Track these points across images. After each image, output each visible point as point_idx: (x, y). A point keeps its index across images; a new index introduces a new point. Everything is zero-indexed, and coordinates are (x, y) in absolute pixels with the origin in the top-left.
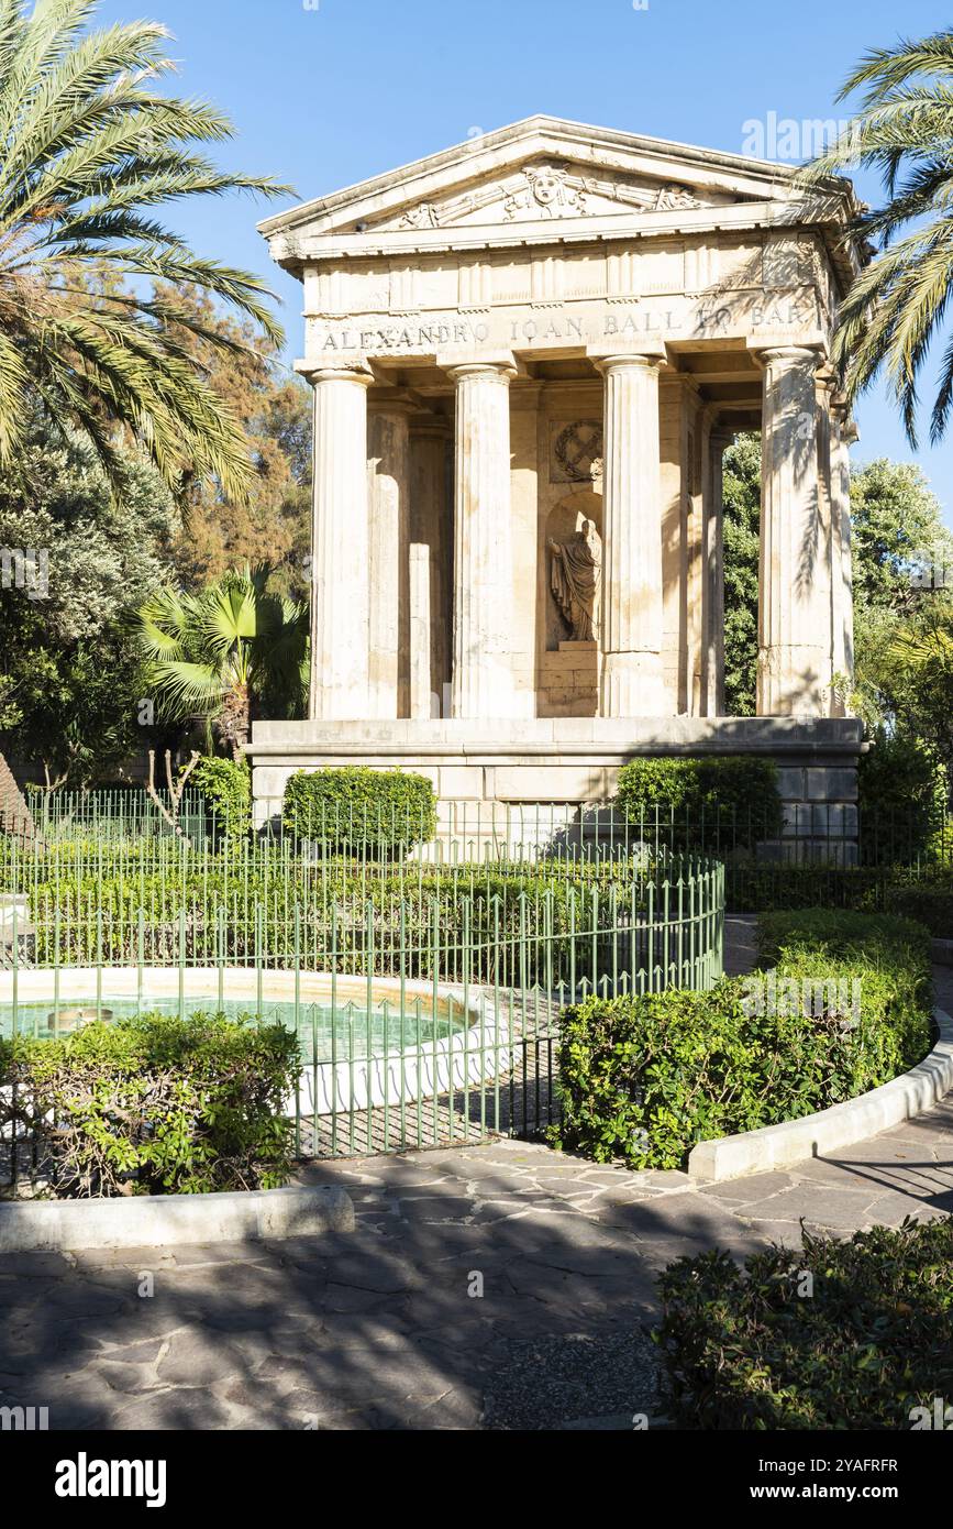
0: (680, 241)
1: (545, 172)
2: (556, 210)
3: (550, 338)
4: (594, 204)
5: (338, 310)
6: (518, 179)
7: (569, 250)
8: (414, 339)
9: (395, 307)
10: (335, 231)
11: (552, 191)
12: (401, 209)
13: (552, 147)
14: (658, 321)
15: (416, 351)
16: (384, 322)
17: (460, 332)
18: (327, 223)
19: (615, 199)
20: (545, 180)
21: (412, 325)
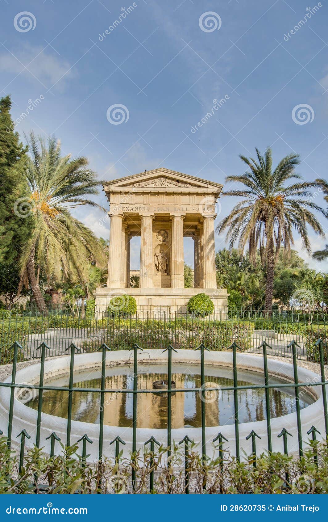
0: (189, 194)
1: (162, 178)
2: (164, 186)
3: (162, 211)
4: (172, 186)
5: (117, 203)
6: (156, 180)
7: (167, 194)
8: (134, 209)
9: (130, 202)
10: (118, 186)
11: (163, 183)
12: (133, 183)
13: (165, 174)
14: (184, 209)
15: (134, 212)
16: (128, 205)
17: (144, 208)
18: (117, 185)
19: (176, 185)
20: (162, 180)
21: (134, 206)
